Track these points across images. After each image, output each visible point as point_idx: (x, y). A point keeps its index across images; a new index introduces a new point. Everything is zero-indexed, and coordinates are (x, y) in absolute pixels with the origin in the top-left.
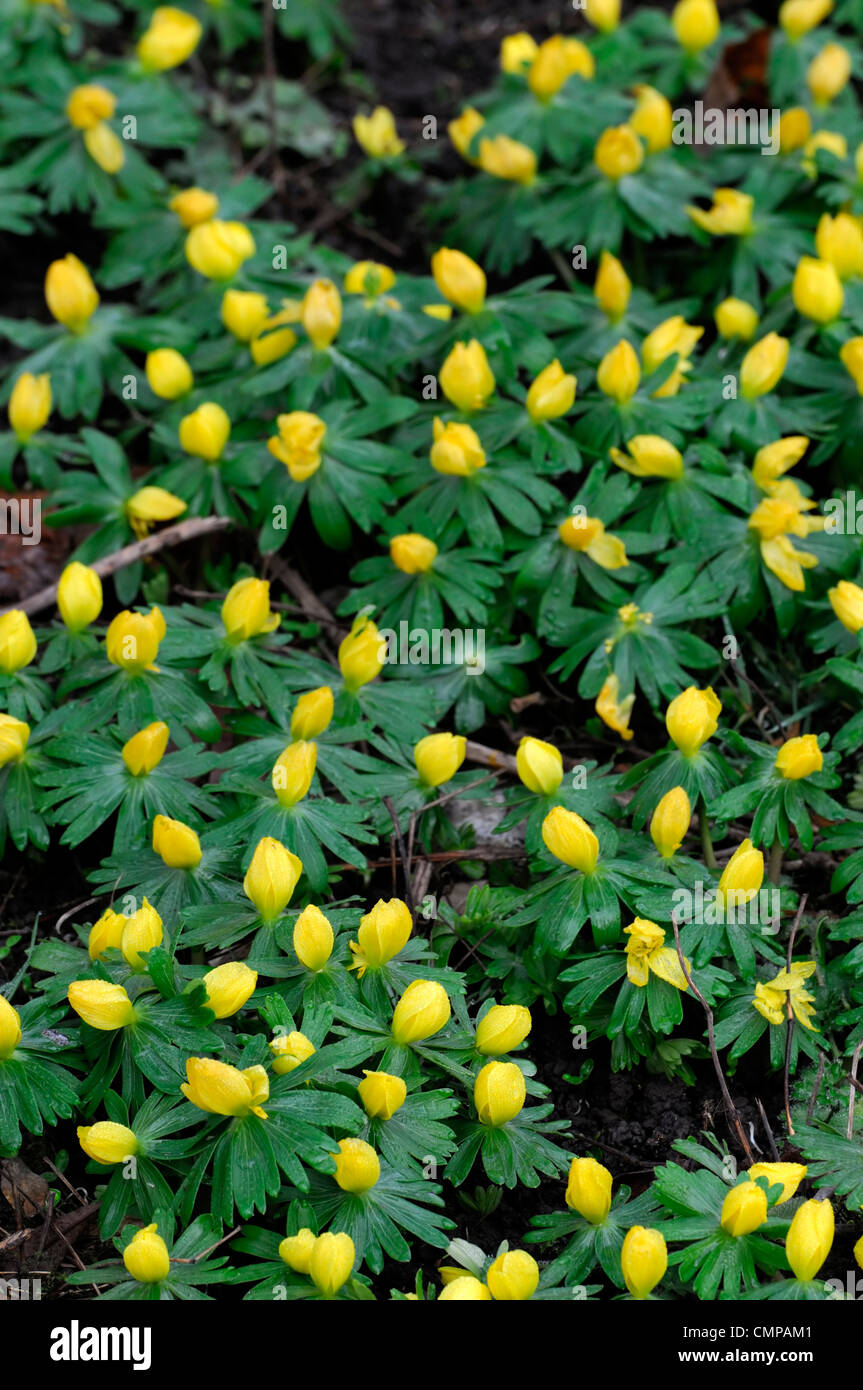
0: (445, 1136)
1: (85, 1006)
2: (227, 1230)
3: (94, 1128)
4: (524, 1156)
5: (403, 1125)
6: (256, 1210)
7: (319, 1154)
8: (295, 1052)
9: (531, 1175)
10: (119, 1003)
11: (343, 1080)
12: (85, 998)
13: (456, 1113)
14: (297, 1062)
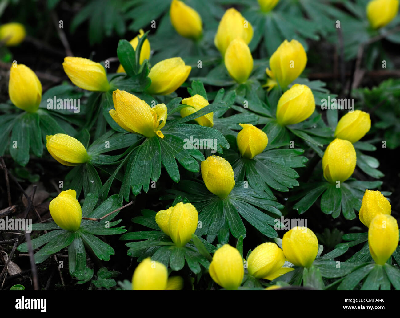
0: (292, 176)
1: (71, 71)
2: (125, 203)
3: (54, 136)
4: (349, 202)
5: (266, 166)
6: (142, 191)
7: (190, 159)
8: (194, 105)
9: (351, 213)
10: (95, 73)
11: (231, 134)
12: (73, 66)
13: (304, 166)
14: (195, 111)
